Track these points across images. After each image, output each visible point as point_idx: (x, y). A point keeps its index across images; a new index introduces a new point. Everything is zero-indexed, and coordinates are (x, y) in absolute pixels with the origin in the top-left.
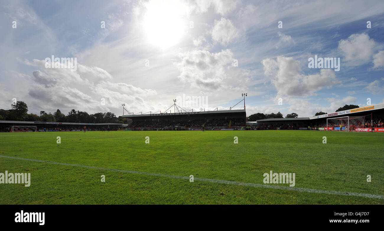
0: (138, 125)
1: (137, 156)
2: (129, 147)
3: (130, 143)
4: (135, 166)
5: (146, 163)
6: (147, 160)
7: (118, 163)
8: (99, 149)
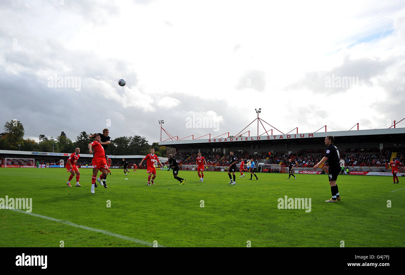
0: (187, 160)
1: (191, 223)
2: (175, 205)
3: (176, 196)
4: (189, 242)
5: (208, 240)
6: (210, 233)
7: (161, 233)
8: (129, 205)
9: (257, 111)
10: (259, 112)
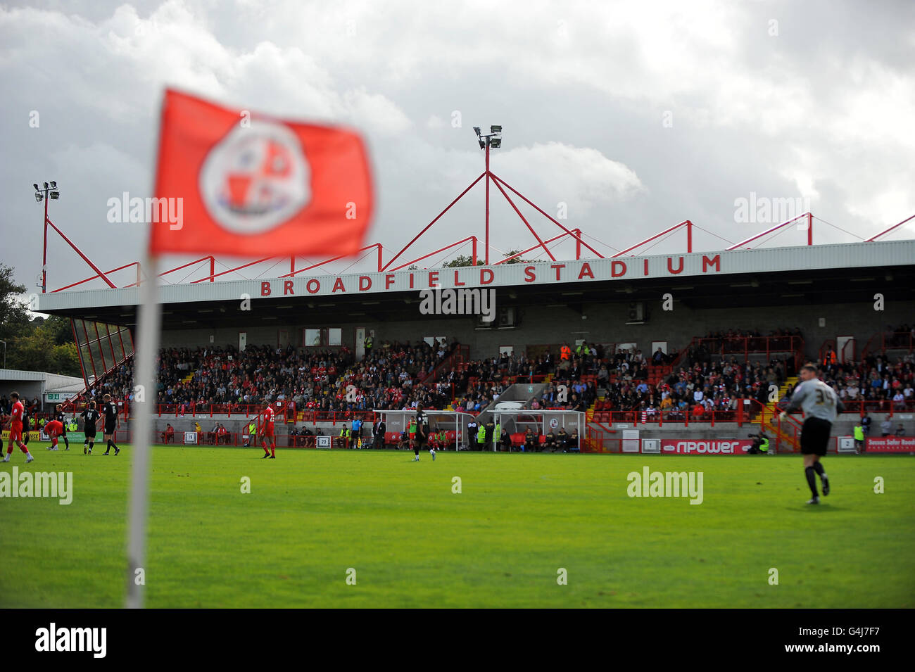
9: (484, 139)
10: (490, 143)
